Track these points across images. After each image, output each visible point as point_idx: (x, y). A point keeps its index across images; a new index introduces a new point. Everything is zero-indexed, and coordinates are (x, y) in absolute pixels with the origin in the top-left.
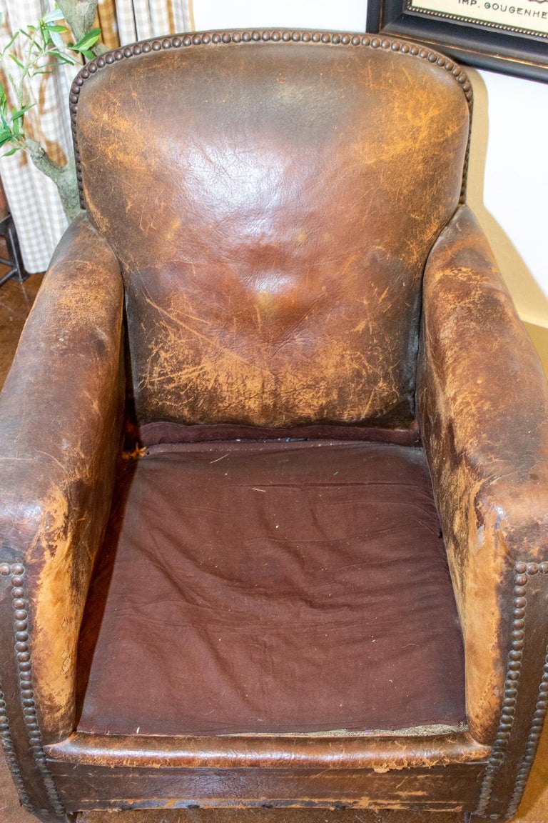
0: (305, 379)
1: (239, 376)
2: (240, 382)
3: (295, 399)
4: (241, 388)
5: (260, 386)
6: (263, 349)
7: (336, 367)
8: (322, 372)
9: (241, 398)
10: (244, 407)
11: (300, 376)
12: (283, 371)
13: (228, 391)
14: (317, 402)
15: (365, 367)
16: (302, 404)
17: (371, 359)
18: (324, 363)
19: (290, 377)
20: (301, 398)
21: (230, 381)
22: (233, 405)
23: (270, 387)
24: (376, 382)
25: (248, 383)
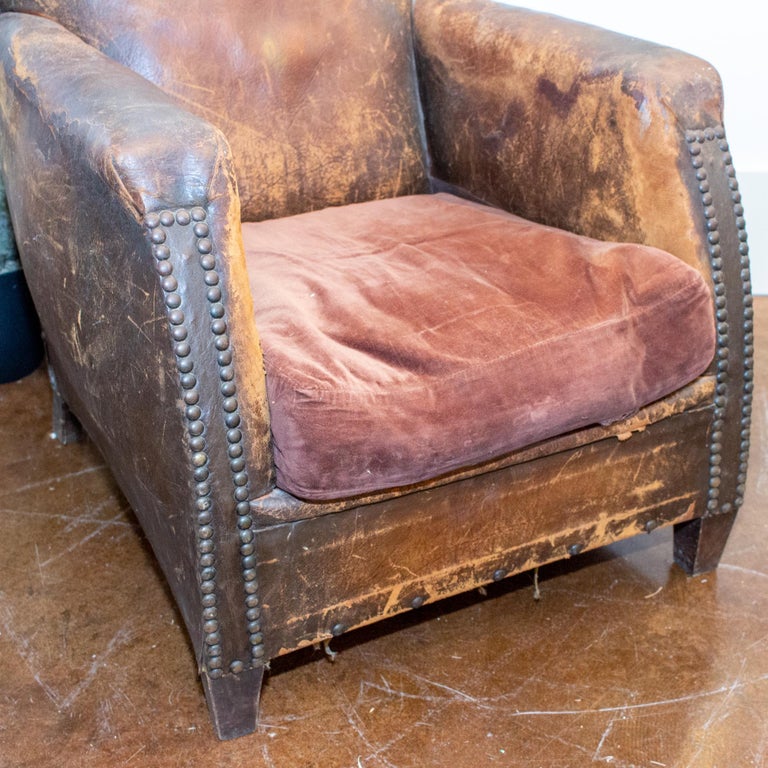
0: (329, 150)
1: (257, 155)
2: (259, 162)
3: (322, 178)
4: (261, 170)
5: (282, 167)
6: (277, 118)
7: (359, 130)
8: (346, 138)
9: (264, 186)
10: (267, 198)
11: (324, 146)
12: (303, 143)
13: (247, 178)
14: (347, 180)
15: (387, 128)
16: (331, 185)
17: (392, 118)
18: (346, 126)
19: (313, 150)
20: (328, 175)
21: (248, 163)
22: (255, 198)
23: (293, 166)
24: (401, 147)
25: (268, 162)
